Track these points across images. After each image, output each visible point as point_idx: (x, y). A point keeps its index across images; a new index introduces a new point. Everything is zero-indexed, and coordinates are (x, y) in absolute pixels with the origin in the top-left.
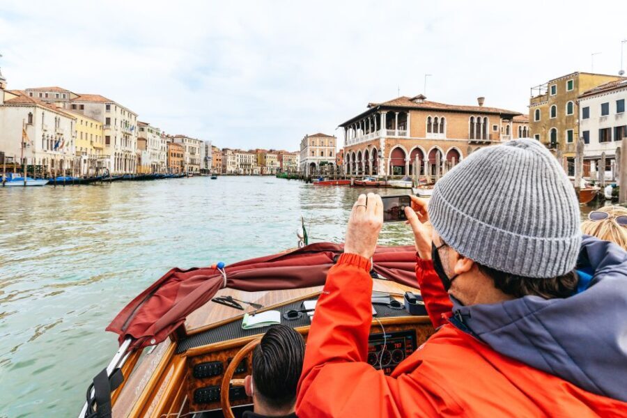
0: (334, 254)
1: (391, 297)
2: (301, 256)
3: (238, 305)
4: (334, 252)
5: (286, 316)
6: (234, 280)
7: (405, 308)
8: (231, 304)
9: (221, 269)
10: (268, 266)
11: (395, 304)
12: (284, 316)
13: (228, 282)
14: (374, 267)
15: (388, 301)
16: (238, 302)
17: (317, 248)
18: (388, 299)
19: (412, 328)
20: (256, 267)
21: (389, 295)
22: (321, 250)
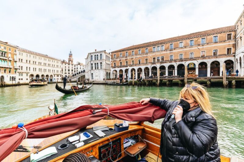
0: (92, 110)
1: (108, 127)
2: (75, 113)
3: (26, 149)
4: (93, 109)
5: (59, 148)
6: (33, 133)
7: (114, 130)
8: (22, 150)
9: (21, 127)
10: (57, 121)
11: (111, 129)
12: (58, 148)
13: (29, 134)
14: (110, 114)
15: (107, 129)
16: (26, 148)
17: (83, 108)
18: (107, 128)
19: (119, 137)
20: (49, 122)
21: (106, 126)
22: (85, 109)
